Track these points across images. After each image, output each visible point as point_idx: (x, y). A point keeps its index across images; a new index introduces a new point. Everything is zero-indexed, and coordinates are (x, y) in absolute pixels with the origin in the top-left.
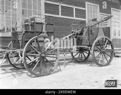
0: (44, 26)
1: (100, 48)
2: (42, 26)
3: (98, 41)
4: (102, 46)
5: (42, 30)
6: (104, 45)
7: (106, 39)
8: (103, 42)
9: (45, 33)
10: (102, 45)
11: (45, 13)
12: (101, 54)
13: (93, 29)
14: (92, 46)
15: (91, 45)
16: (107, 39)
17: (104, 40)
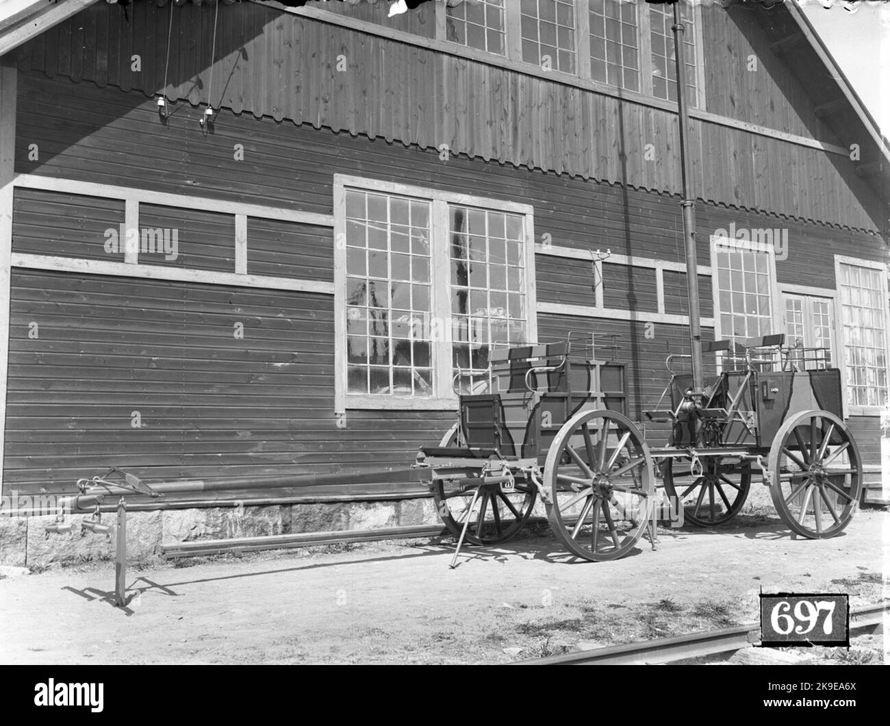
0: (595, 374)
1: (802, 459)
2: (589, 375)
3: (795, 430)
4: (809, 451)
5: (588, 389)
6: (819, 447)
7: (823, 419)
8: (815, 432)
9: (599, 400)
10: (809, 447)
11: (540, 298)
12: (807, 487)
13: (769, 381)
14: (767, 450)
15: (764, 445)
16: (831, 422)
17: (819, 424)
